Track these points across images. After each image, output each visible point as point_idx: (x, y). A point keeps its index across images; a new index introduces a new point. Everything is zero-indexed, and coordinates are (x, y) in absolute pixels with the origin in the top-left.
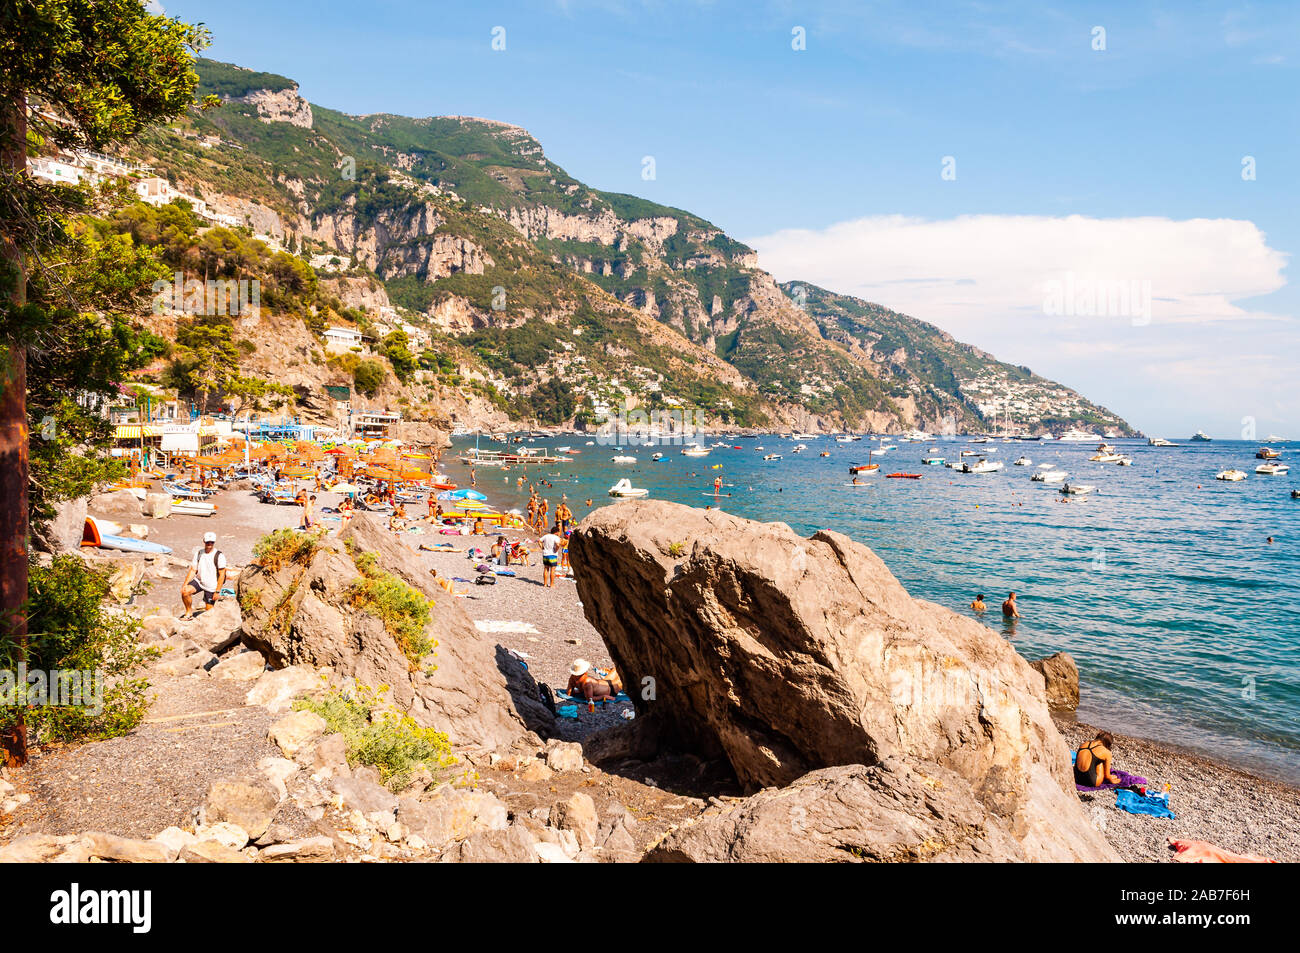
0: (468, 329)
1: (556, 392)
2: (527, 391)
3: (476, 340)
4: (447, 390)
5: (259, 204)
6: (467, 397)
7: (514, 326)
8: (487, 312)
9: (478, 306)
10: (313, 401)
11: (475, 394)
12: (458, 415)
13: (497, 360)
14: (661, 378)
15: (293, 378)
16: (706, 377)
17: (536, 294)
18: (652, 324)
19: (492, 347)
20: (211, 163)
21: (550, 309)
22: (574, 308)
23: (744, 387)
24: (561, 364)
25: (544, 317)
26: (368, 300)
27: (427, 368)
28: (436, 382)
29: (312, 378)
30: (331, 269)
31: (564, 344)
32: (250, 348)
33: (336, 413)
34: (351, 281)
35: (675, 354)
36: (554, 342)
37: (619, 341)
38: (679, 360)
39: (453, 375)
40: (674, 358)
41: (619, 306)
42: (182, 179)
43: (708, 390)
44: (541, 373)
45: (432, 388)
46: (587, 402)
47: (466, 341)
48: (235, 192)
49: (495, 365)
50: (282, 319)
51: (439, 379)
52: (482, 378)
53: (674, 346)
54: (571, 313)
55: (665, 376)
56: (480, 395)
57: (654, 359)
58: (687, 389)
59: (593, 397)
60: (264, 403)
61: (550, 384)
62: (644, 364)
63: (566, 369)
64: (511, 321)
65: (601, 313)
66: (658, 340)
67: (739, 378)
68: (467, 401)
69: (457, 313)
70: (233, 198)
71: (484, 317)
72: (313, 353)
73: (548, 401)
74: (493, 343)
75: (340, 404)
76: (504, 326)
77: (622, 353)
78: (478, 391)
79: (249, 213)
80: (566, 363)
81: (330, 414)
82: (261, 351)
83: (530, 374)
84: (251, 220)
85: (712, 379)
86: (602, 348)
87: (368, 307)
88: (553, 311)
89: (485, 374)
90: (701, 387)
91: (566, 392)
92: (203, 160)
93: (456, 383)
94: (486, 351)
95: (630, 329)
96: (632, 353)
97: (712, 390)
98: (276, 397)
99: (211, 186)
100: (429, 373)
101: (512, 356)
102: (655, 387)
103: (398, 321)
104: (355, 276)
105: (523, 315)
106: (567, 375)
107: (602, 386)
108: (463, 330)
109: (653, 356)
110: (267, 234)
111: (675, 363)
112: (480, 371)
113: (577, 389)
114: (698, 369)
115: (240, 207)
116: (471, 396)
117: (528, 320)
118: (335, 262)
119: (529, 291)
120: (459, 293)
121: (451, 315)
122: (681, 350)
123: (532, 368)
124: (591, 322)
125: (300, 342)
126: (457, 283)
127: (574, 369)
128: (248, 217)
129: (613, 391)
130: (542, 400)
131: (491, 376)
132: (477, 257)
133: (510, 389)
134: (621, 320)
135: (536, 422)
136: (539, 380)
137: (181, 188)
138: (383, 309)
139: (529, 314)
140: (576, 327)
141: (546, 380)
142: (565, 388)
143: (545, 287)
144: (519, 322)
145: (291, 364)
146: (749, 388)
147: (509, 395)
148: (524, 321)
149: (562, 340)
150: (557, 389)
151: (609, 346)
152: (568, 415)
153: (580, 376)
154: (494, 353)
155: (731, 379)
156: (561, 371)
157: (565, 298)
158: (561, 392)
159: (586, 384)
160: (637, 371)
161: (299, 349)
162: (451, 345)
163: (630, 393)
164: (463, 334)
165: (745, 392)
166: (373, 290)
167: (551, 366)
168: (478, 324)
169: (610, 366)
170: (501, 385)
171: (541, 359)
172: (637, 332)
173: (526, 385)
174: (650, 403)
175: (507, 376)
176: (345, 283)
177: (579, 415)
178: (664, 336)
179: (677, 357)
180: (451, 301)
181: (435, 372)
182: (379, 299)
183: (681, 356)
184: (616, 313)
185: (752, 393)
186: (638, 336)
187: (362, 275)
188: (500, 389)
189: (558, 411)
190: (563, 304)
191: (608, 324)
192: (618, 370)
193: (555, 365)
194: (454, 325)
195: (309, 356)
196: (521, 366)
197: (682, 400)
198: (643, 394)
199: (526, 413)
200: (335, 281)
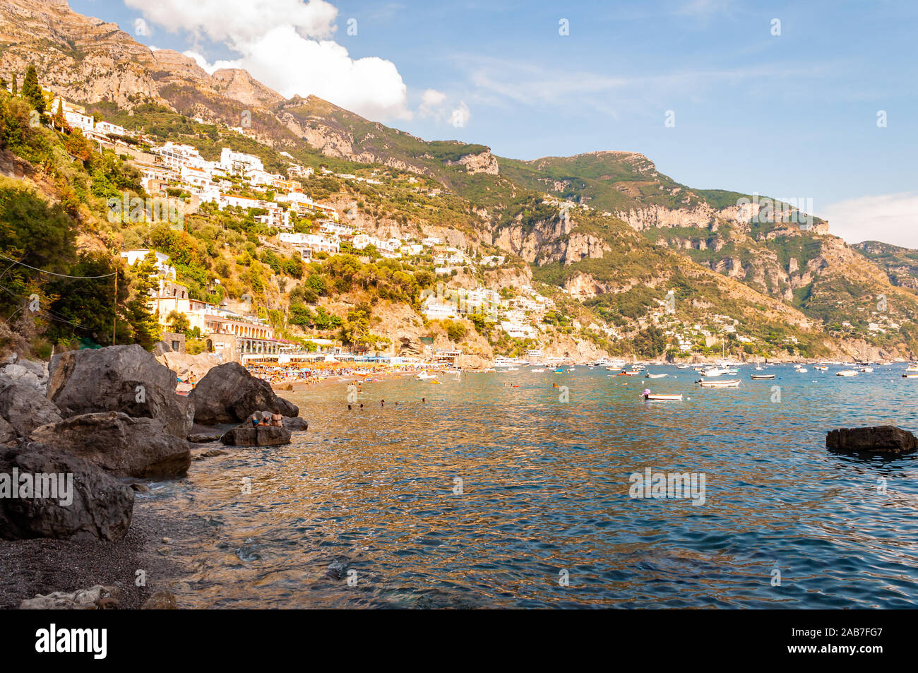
0: (592, 295)
1: (652, 336)
2: (631, 335)
3: (597, 302)
4: (562, 336)
5: (453, 229)
6: (576, 340)
7: (623, 291)
8: (604, 283)
9: (598, 280)
10: (412, 345)
11: (583, 338)
12: (570, 353)
13: (611, 315)
14: (736, 322)
15: (401, 334)
16: (775, 321)
17: (640, 268)
18: (730, 283)
19: (607, 306)
20: (430, 207)
21: (650, 278)
22: (669, 276)
23: (809, 327)
24: (656, 316)
25: (646, 284)
26: (515, 282)
27: (549, 322)
28: (555, 332)
29: (412, 334)
30: (493, 264)
31: (659, 301)
32: (379, 320)
33: (425, 351)
34: (504, 271)
35: (751, 305)
36: (652, 300)
37: (703, 297)
38: (752, 309)
39: (568, 327)
40: (748, 308)
41: (703, 272)
42: (410, 219)
43: (776, 330)
44: (641, 323)
45: (552, 336)
46: (675, 342)
47: (589, 304)
48: (440, 224)
49: (608, 319)
50: (398, 305)
51: (557, 330)
52: (597, 328)
53: (748, 299)
54: (667, 279)
55: (740, 321)
56: (586, 339)
57: (731, 309)
58: (758, 330)
59: (679, 338)
60: (379, 346)
61: (648, 330)
62: (723, 313)
63: (659, 319)
64: (621, 288)
65: (690, 278)
66: (735, 295)
67: (805, 320)
68: (577, 343)
69: (585, 285)
70: (439, 227)
71: (603, 287)
72: (414, 321)
73: (646, 342)
74: (608, 303)
75: (427, 346)
76: (616, 291)
77: (705, 306)
78: (585, 337)
79: (446, 235)
80: (660, 315)
81: (422, 352)
82: (385, 321)
83: (634, 324)
84: (448, 239)
85: (781, 322)
86: (690, 303)
87: (514, 286)
88: (653, 278)
89: (599, 325)
90: (770, 328)
91: (659, 335)
92: (425, 206)
93: (569, 332)
94: (604, 309)
95: (713, 288)
96: (713, 305)
97: (781, 330)
98: (384, 344)
99: (427, 222)
100: (551, 326)
101: (621, 312)
102: (731, 329)
103: (533, 294)
104: (507, 268)
105: (629, 283)
106: (661, 323)
107: (686, 330)
108: (589, 296)
109: (730, 306)
110: (457, 247)
111: (749, 311)
112: (596, 323)
113: (668, 333)
114: (768, 315)
115: (442, 232)
116: (580, 340)
117: (633, 287)
118: (495, 260)
119: (635, 266)
120: (585, 272)
121: (581, 287)
122: (754, 301)
123: (635, 319)
124: (682, 285)
125: (406, 316)
126: (585, 265)
127: (666, 319)
128: (446, 238)
129: (696, 333)
130: (642, 341)
131: (605, 326)
132: (598, 247)
133: (618, 334)
134: (705, 282)
135: (635, 356)
136: (640, 328)
137: (409, 225)
138: (524, 287)
139: (634, 282)
140: (670, 289)
141: (645, 327)
142: (658, 333)
143: (647, 262)
144: (627, 288)
145: (400, 327)
146: (814, 328)
147: (616, 339)
148: (630, 287)
149: (658, 298)
150: (653, 333)
151: (695, 301)
152: (660, 351)
153: (670, 324)
154: (609, 310)
155: (797, 321)
156: (656, 320)
157: (662, 269)
158: (655, 336)
159: (675, 329)
160: (717, 319)
161: (405, 319)
162: (576, 307)
163: (710, 334)
164: (588, 299)
165: (810, 331)
166: (518, 276)
167: (649, 318)
168: (599, 291)
169: (695, 316)
170: (612, 331)
171: (641, 313)
172: (717, 290)
173: (631, 331)
174: (727, 341)
175: (617, 325)
176: (501, 272)
177: (669, 352)
178: (740, 292)
179: (751, 306)
180: (580, 277)
181: (554, 325)
182: (522, 281)
183: (754, 306)
184: (701, 278)
185: (817, 331)
186: (719, 294)
187: (512, 266)
188: (609, 335)
189: (654, 349)
190: (660, 274)
191: (695, 285)
192: (701, 318)
193: (652, 316)
194: (583, 293)
195: (411, 324)
196: (627, 318)
197: (754, 338)
198: (722, 335)
199: (628, 350)
200: (495, 272)
